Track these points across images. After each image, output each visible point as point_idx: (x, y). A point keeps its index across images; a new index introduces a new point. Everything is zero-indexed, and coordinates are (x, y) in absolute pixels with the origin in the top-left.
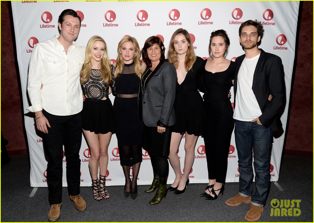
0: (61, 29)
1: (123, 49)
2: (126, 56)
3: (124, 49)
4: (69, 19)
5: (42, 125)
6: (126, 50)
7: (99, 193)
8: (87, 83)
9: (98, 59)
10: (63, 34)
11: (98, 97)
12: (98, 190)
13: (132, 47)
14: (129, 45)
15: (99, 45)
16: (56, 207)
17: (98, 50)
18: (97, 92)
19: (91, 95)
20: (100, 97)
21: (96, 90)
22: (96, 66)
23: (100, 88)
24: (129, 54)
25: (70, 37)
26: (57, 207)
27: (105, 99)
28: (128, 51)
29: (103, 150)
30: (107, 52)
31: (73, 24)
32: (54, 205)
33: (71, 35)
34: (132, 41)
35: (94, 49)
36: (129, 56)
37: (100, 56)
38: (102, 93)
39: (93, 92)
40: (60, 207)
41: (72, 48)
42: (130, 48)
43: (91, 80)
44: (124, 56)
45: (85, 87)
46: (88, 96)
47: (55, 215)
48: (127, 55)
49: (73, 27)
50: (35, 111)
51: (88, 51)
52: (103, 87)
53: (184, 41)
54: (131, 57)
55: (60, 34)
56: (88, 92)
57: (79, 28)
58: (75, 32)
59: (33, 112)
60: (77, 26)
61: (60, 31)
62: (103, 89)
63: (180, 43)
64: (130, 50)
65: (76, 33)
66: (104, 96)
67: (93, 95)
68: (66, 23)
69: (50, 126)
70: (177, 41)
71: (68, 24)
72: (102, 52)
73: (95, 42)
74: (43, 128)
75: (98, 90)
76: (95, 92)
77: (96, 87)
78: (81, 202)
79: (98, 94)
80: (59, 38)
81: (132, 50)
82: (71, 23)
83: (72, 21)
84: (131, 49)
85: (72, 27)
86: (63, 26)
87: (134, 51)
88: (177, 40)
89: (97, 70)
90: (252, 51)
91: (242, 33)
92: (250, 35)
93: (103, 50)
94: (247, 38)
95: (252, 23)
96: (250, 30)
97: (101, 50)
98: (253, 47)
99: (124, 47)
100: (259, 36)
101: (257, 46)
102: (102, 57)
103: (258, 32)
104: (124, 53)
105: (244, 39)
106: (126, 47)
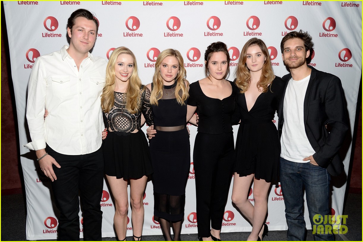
0: (70, 36)
2: (167, 75)
3: (165, 66)
4: (82, 22)
6: (167, 67)
9: (124, 79)
10: (74, 43)
11: (127, 130)
13: (176, 64)
14: (171, 61)
15: (126, 59)
17: (125, 65)
18: (125, 123)
19: (117, 128)
20: (129, 129)
21: (124, 120)
22: (122, 88)
23: (128, 118)
24: (171, 73)
25: (83, 48)
27: (136, 131)
28: (170, 68)
29: (137, 201)
31: (87, 29)
33: (84, 44)
34: (176, 56)
35: (119, 64)
36: (171, 76)
37: (127, 74)
38: (131, 124)
39: (119, 124)
41: (87, 62)
42: (173, 65)
43: (115, 108)
44: (164, 76)
45: (108, 117)
46: (113, 129)
48: (169, 74)
49: (87, 33)
50: (36, 150)
51: (111, 67)
52: (133, 116)
53: (259, 54)
54: (174, 77)
55: (70, 43)
56: (113, 123)
57: (95, 35)
58: (90, 40)
60: (93, 32)
61: (69, 40)
62: (133, 118)
63: (254, 56)
64: (173, 68)
65: (90, 42)
66: (135, 128)
67: (120, 127)
68: (78, 27)
70: (250, 54)
71: (81, 29)
72: (130, 69)
73: (120, 55)
75: (127, 120)
76: (122, 122)
77: (124, 116)
79: (127, 126)
80: (68, 50)
81: (176, 67)
82: (85, 27)
83: (86, 25)
84: (174, 67)
85: (85, 32)
86: (73, 32)
87: (177, 69)
89: (123, 93)
90: (300, 70)
91: (284, 48)
92: (295, 50)
93: (132, 66)
94: (291, 54)
95: (295, 35)
96: (294, 44)
97: (128, 67)
98: (300, 65)
99: (165, 64)
100: (308, 50)
101: (306, 63)
102: (129, 75)
103: (305, 46)
104: (165, 71)
105: (287, 55)
106: (167, 63)
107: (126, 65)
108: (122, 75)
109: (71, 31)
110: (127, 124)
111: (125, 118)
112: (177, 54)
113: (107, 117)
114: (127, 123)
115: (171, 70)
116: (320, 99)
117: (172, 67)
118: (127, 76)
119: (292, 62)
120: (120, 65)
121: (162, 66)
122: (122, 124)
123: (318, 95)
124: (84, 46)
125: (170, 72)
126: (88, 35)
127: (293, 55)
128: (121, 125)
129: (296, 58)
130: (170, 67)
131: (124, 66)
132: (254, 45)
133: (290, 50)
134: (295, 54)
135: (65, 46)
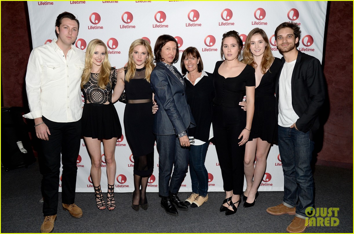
0: (58, 33)
2: (138, 60)
3: (136, 52)
4: (66, 21)
5: (42, 132)
6: (138, 54)
7: (102, 202)
9: (98, 64)
10: (61, 37)
11: (100, 102)
12: (101, 198)
13: (145, 51)
14: (141, 49)
16: (49, 219)
18: (99, 96)
19: (93, 100)
20: (102, 101)
22: (96, 70)
23: (102, 92)
24: (141, 58)
25: (68, 41)
26: (52, 220)
27: (107, 103)
28: (140, 55)
31: (71, 27)
32: (48, 216)
34: (145, 45)
35: (94, 53)
36: (141, 61)
38: (104, 97)
39: (95, 97)
41: (71, 52)
43: (92, 85)
44: (135, 60)
45: (87, 92)
46: (90, 101)
47: (48, 228)
48: (140, 59)
49: (71, 30)
50: (35, 118)
52: (106, 91)
53: (261, 41)
54: (143, 61)
56: (90, 97)
57: (77, 31)
58: (73, 35)
60: (75, 29)
62: (105, 93)
63: (257, 43)
64: (142, 54)
66: (107, 100)
67: (95, 99)
68: (64, 25)
71: (66, 27)
72: (103, 56)
74: (43, 135)
76: (97, 96)
77: (98, 90)
79: (100, 99)
80: (57, 42)
81: (145, 54)
82: (69, 26)
83: (70, 24)
84: (144, 53)
85: (69, 29)
89: (98, 74)
90: (290, 53)
91: (278, 36)
92: (287, 37)
93: (104, 54)
94: (283, 41)
95: (287, 25)
96: (285, 32)
97: (102, 55)
98: (291, 49)
100: (297, 37)
101: (295, 48)
102: (102, 61)
103: (294, 34)
104: (136, 56)
105: (280, 42)
106: (138, 51)
107: (100, 54)
108: (97, 61)
109: (59, 29)
110: (100, 98)
111: (99, 93)
113: (86, 92)
114: (100, 96)
116: (303, 77)
117: (142, 53)
118: (101, 61)
119: (285, 47)
120: (96, 53)
121: (134, 53)
123: (300, 74)
124: (69, 40)
125: (140, 57)
126: (72, 31)
127: (285, 41)
128: (96, 98)
129: (288, 44)
130: (140, 54)
131: (98, 54)
132: (257, 35)
133: (282, 37)
134: (287, 40)
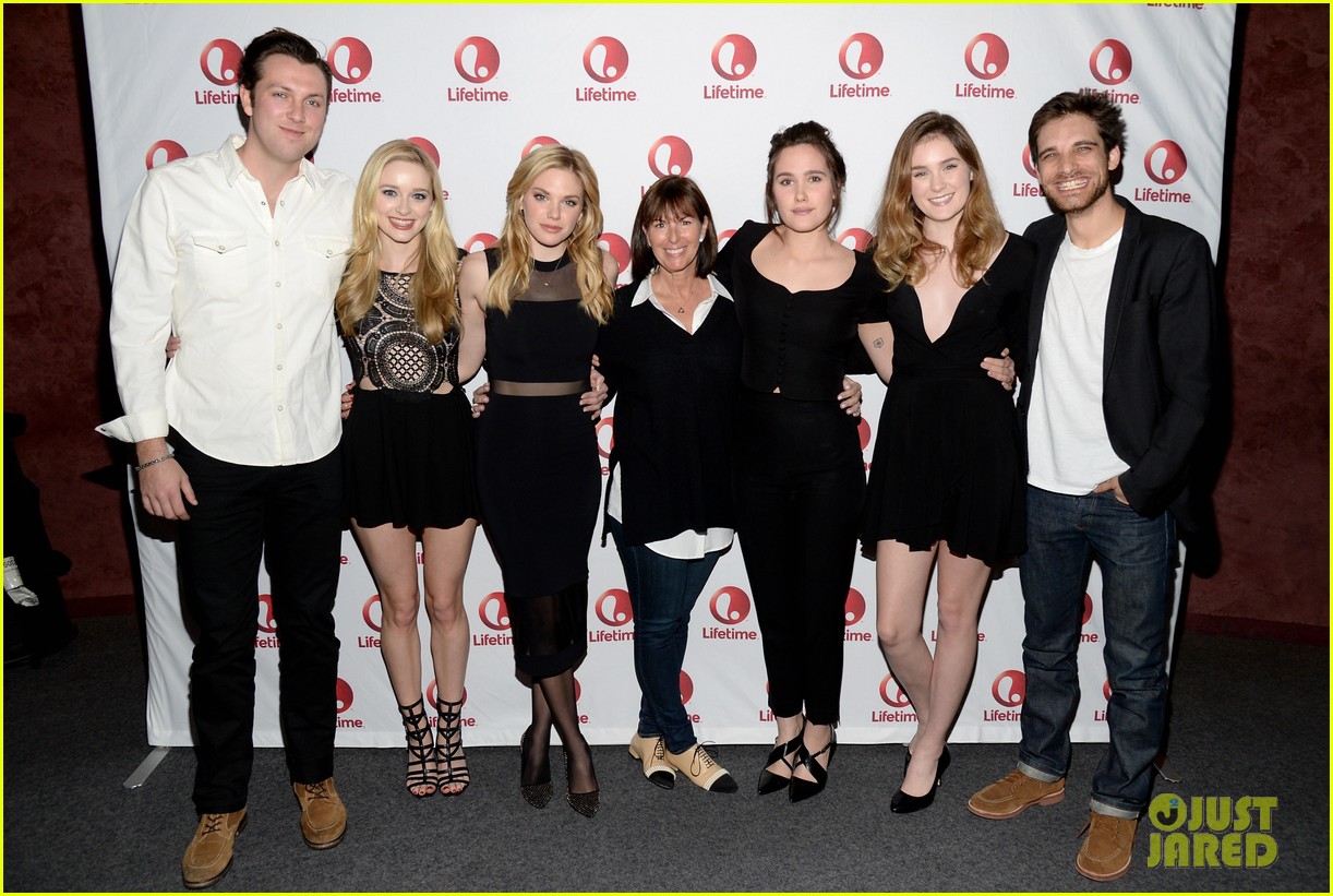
0: (248, 111)
1: (536, 196)
2: (545, 226)
3: (540, 196)
4: (282, 70)
5: (162, 495)
6: (546, 201)
7: (424, 767)
8: (372, 331)
9: (402, 235)
10: (260, 132)
11: (421, 386)
12: (422, 752)
13: (574, 194)
14: (560, 183)
15: (406, 176)
16: (216, 827)
17: (401, 195)
18: (415, 363)
19: (390, 378)
20: (427, 382)
21: (411, 354)
22: (399, 259)
24: (559, 218)
25: (288, 146)
26: (225, 828)
27: (446, 388)
28: (556, 205)
29: (443, 599)
30: (441, 208)
31: (300, 91)
32: (212, 817)
33: (291, 136)
34: (576, 168)
35: (385, 192)
36: (557, 229)
37: (409, 222)
38: (433, 368)
39: (398, 366)
40: (236, 826)
41: (296, 189)
42: (567, 197)
43: (389, 318)
44: (535, 226)
45: (366, 345)
47: (208, 861)
48: (553, 223)
49: (298, 103)
50: (138, 439)
51: (365, 201)
54: (566, 232)
55: (247, 130)
56: (379, 365)
57: (323, 108)
58: (308, 122)
59: (130, 440)
60: (316, 98)
61: (245, 120)
62: (438, 350)
63: (935, 173)
64: (563, 205)
65: (311, 128)
66: (443, 379)
67: (399, 375)
68: (272, 85)
69: (197, 498)
70: (923, 167)
71: (280, 90)
72: (419, 206)
73: (390, 165)
74: (167, 506)
75: (420, 354)
76: (407, 362)
77: (411, 341)
78: (327, 810)
79: (420, 372)
80: (241, 151)
81: (574, 204)
82: (292, 86)
83: (295, 81)
84: (570, 201)
85: (294, 102)
86: (256, 100)
87: (578, 208)
88: (923, 164)
89: (408, 275)
91: (1040, 150)
93: (425, 197)
97: (413, 199)
99: (542, 190)
100: (1114, 147)
102: (417, 224)
104: (539, 212)
106: (548, 190)
107: (405, 195)
108: (395, 225)
109: (252, 97)
110: (420, 368)
111: (416, 349)
112: (580, 164)
113: (362, 346)
114: (420, 363)
115: (559, 212)
117: (562, 201)
118: (411, 226)
120: (389, 193)
121: (531, 198)
122: (407, 367)
124: (292, 141)
125: (555, 216)
126: (303, 112)
127: (1068, 170)
128: (403, 371)
130: (556, 201)
131: (399, 197)
132: (933, 138)
134: (1074, 164)
135: (232, 136)
